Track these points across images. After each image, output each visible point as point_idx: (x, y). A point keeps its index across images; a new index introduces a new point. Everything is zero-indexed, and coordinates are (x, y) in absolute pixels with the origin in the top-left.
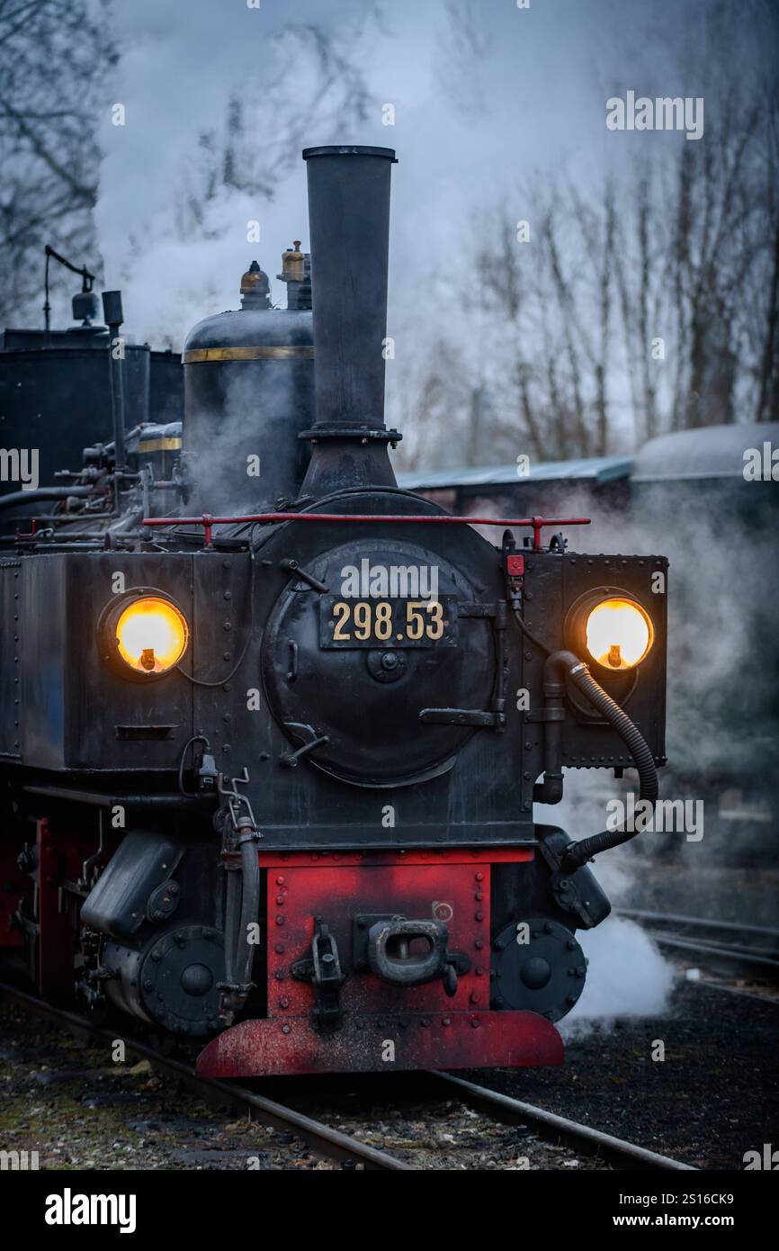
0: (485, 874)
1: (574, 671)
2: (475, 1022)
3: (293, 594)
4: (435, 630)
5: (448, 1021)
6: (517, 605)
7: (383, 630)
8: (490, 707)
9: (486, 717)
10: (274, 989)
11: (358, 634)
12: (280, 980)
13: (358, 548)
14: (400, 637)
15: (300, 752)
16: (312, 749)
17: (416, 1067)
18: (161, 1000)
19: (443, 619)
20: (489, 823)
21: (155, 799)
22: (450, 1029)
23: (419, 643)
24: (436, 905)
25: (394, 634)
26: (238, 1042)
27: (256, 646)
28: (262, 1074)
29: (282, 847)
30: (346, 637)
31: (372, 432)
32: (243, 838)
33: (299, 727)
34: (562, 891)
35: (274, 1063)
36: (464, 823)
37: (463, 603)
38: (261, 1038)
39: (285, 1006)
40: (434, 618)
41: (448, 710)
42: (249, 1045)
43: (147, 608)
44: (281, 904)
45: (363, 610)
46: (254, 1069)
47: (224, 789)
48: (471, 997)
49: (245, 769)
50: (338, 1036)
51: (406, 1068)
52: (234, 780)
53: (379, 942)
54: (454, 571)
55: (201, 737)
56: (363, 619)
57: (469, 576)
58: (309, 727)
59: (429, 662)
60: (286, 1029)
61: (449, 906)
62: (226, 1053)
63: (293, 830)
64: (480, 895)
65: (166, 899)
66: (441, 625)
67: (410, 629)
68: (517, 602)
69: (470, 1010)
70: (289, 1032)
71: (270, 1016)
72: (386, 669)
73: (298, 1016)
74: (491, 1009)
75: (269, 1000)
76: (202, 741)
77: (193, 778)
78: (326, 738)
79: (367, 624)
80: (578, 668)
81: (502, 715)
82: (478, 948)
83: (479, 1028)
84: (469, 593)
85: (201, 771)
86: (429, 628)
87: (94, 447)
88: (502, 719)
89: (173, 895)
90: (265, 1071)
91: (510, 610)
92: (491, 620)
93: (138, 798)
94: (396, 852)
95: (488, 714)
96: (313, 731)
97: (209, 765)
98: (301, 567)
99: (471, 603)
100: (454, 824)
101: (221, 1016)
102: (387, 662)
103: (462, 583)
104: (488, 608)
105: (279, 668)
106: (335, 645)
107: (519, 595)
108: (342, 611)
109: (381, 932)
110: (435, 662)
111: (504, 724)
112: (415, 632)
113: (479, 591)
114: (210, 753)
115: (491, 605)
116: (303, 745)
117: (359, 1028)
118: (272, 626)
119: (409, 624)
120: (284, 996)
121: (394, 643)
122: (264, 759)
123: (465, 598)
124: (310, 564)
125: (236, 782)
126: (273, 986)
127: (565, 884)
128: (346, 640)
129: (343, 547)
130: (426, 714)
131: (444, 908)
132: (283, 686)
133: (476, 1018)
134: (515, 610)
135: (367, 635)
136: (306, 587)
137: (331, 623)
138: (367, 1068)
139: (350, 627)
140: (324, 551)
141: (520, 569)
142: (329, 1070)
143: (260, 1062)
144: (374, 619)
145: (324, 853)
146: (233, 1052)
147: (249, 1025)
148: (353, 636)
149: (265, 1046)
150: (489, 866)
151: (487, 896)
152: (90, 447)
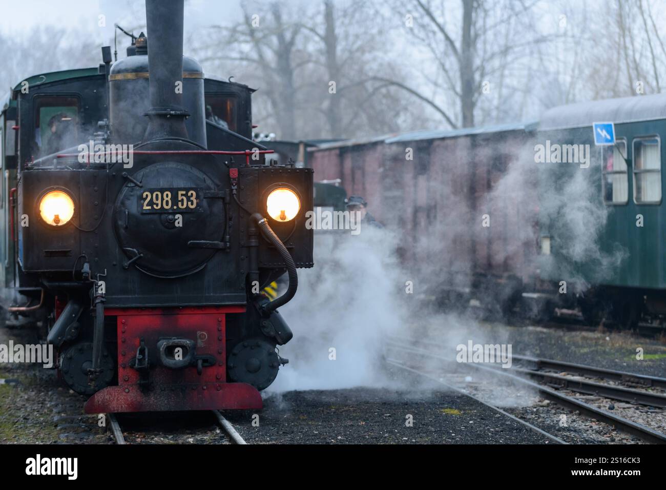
0: (223, 318)
1: (260, 222)
2: (219, 388)
3: (127, 188)
4: (192, 204)
5: (205, 388)
6: (235, 192)
7: (167, 204)
8: (223, 240)
9: (221, 244)
10: (121, 372)
11: (155, 206)
12: (124, 368)
13: (158, 166)
14: (175, 207)
15: (130, 261)
16: (136, 260)
17: (190, 409)
18: (72, 377)
19: (196, 199)
20: (225, 294)
21: (66, 284)
22: (206, 391)
23: (184, 211)
24: (199, 333)
25: (172, 206)
26: (104, 397)
27: (110, 213)
28: (116, 411)
29: (122, 306)
30: (149, 208)
31: (171, 112)
32: (97, 301)
33: (130, 250)
34: (264, 327)
35: (122, 407)
36: (212, 294)
37: (209, 191)
38: (115, 395)
39: (127, 379)
40: (191, 199)
41: (202, 241)
42: (110, 398)
43: (55, 195)
44: (124, 332)
45: (157, 195)
46: (112, 409)
47: (92, 279)
48: (216, 376)
49: (106, 270)
50: (152, 394)
51: (185, 409)
52: (98, 275)
53: (161, 349)
54: (205, 176)
55: (84, 255)
56: (157, 199)
57: (213, 179)
58: (135, 250)
59: (192, 219)
60: (127, 390)
61: (205, 334)
62: (99, 402)
63: (129, 298)
64: (220, 328)
65: (73, 330)
66: (195, 201)
67: (180, 204)
68: (235, 190)
69: (216, 382)
70: (128, 392)
71: (119, 385)
72: (169, 223)
73: (133, 385)
74: (227, 382)
75: (119, 377)
76: (84, 257)
77: (79, 274)
78: (142, 255)
79: (159, 202)
80: (262, 221)
81: (228, 243)
82: (220, 353)
83: (221, 391)
84: (212, 186)
85: (83, 271)
86: (189, 203)
87: (103, 121)
88: (228, 245)
89: (76, 328)
90: (117, 410)
91: (231, 195)
92: (223, 199)
93: (57, 284)
94: (177, 308)
95: (222, 243)
96: (137, 252)
97: (86, 268)
98: (131, 176)
99: (213, 191)
100: (207, 295)
101: (89, 384)
102: (169, 219)
103: (209, 182)
104: (221, 194)
105: (120, 223)
106: (144, 212)
107: (236, 187)
108: (147, 195)
109: (163, 344)
110: (194, 219)
111: (229, 248)
112: (182, 205)
113: (218, 186)
114: (88, 262)
115: (223, 192)
116: (132, 258)
117: (162, 391)
118: (118, 203)
119: (180, 201)
120: (126, 376)
121: (172, 210)
122: (114, 265)
123: (209, 188)
124: (135, 175)
125: (100, 276)
126: (120, 370)
127: (265, 323)
128: (149, 209)
129: (151, 166)
130: (191, 243)
131: (203, 334)
132: (122, 231)
133: (219, 386)
134: (233, 194)
135: (159, 206)
136: (132, 185)
137: (142, 201)
138: (166, 409)
139: (151, 203)
140: (142, 168)
141: (236, 175)
142: (148, 410)
143: (115, 406)
144: (162, 199)
145: (144, 309)
146: (102, 401)
147: (110, 389)
148: (152, 207)
149: (117, 398)
150: (224, 315)
151: (224, 328)
152: (101, 121)
